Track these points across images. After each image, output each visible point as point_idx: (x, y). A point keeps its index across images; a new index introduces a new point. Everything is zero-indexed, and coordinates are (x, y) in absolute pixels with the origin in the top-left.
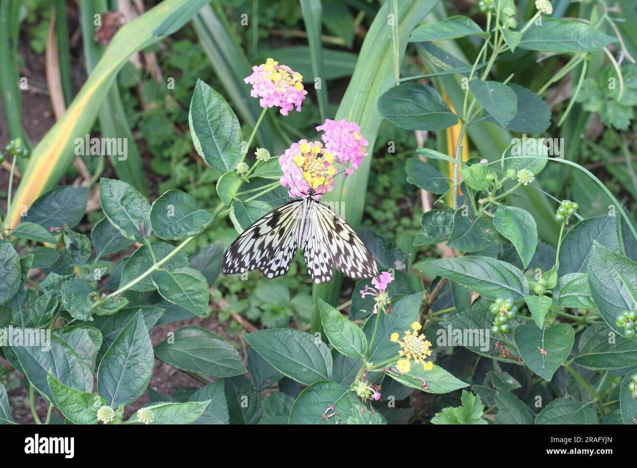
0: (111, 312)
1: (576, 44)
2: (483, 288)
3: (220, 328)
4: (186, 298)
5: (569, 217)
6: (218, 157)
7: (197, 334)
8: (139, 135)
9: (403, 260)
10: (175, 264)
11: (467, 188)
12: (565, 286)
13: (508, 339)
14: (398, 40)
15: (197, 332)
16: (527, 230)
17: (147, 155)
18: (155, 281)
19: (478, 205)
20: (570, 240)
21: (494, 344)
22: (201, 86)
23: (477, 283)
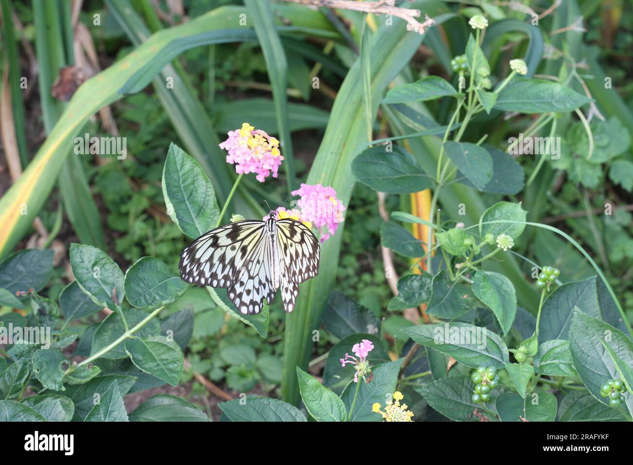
0: (84, 381)
1: (550, 104)
2: (463, 356)
3: (182, 389)
4: (160, 367)
5: (550, 284)
6: (192, 223)
7: (170, 401)
8: (96, 190)
9: (375, 324)
10: (147, 331)
11: (443, 253)
12: (546, 353)
13: (486, 406)
14: (370, 101)
15: (169, 400)
16: (506, 296)
17: (104, 210)
18: (128, 350)
19: (454, 270)
20: (549, 305)
21: (472, 412)
22: (174, 149)
23: (456, 350)
